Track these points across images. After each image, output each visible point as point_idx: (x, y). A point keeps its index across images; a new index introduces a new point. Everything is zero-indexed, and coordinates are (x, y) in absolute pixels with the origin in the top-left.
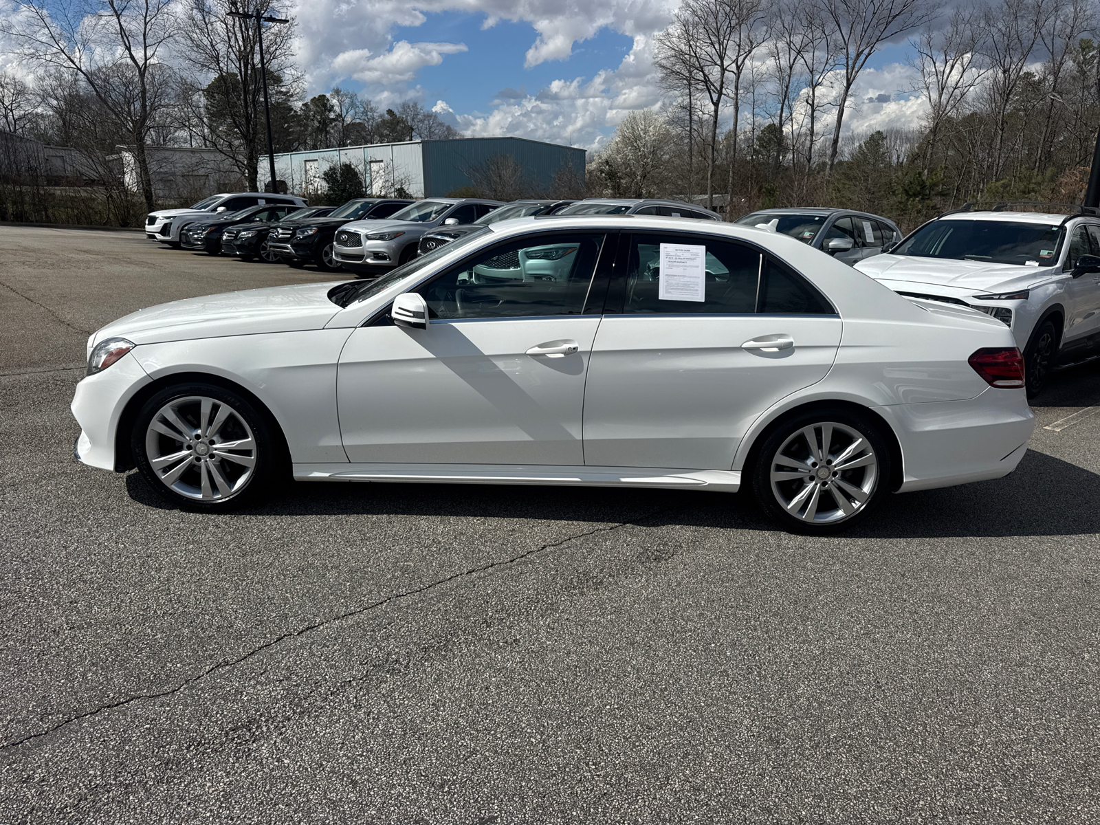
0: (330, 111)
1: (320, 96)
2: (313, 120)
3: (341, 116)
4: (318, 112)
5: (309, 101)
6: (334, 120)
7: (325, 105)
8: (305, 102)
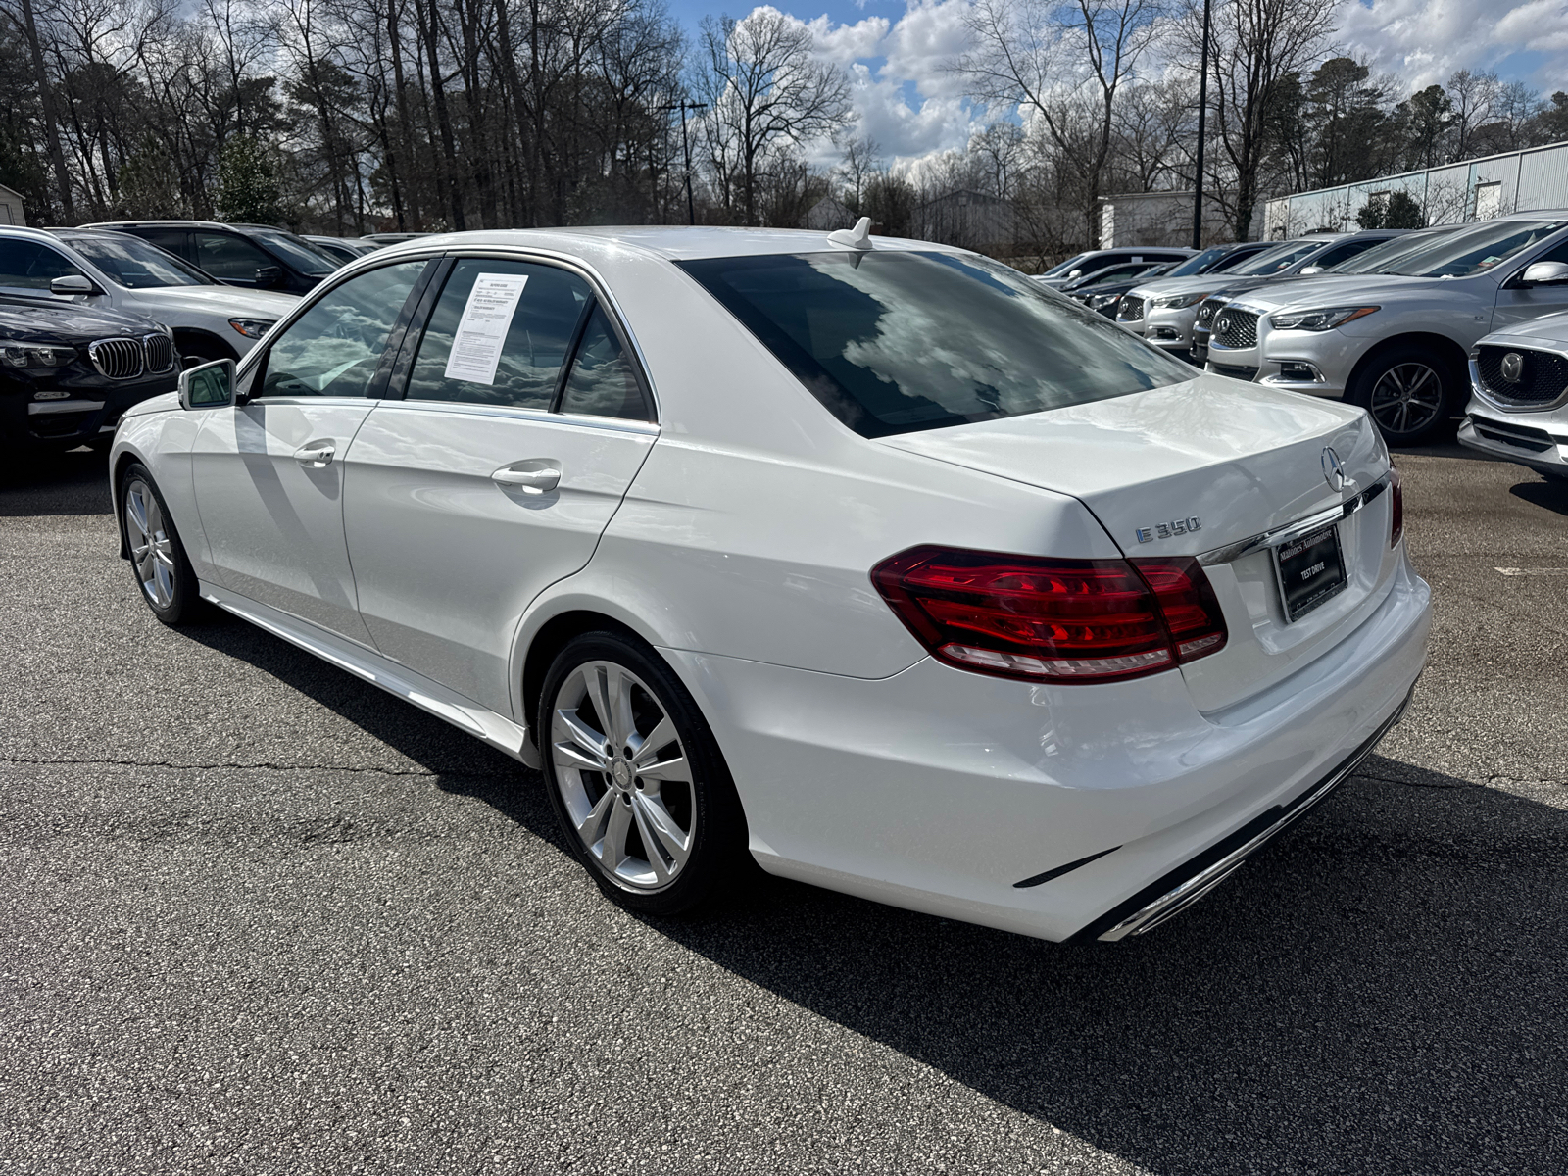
0: (1442, 110)
1: (1429, 88)
2: (1410, 129)
3: (1462, 116)
4: (1421, 114)
5: (1409, 98)
6: (1448, 124)
7: (1435, 103)
8: (1400, 102)
